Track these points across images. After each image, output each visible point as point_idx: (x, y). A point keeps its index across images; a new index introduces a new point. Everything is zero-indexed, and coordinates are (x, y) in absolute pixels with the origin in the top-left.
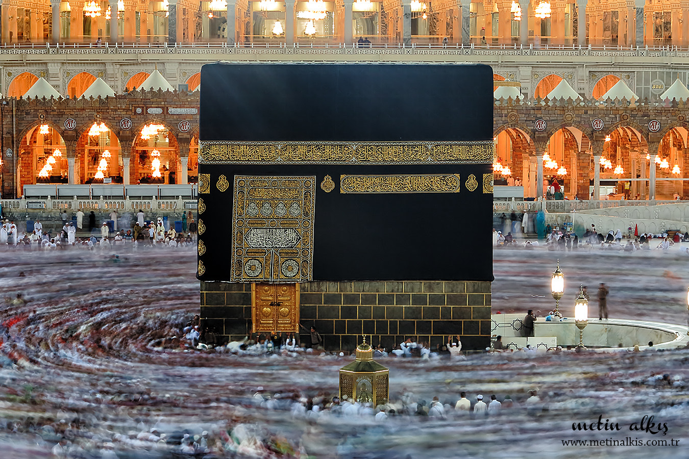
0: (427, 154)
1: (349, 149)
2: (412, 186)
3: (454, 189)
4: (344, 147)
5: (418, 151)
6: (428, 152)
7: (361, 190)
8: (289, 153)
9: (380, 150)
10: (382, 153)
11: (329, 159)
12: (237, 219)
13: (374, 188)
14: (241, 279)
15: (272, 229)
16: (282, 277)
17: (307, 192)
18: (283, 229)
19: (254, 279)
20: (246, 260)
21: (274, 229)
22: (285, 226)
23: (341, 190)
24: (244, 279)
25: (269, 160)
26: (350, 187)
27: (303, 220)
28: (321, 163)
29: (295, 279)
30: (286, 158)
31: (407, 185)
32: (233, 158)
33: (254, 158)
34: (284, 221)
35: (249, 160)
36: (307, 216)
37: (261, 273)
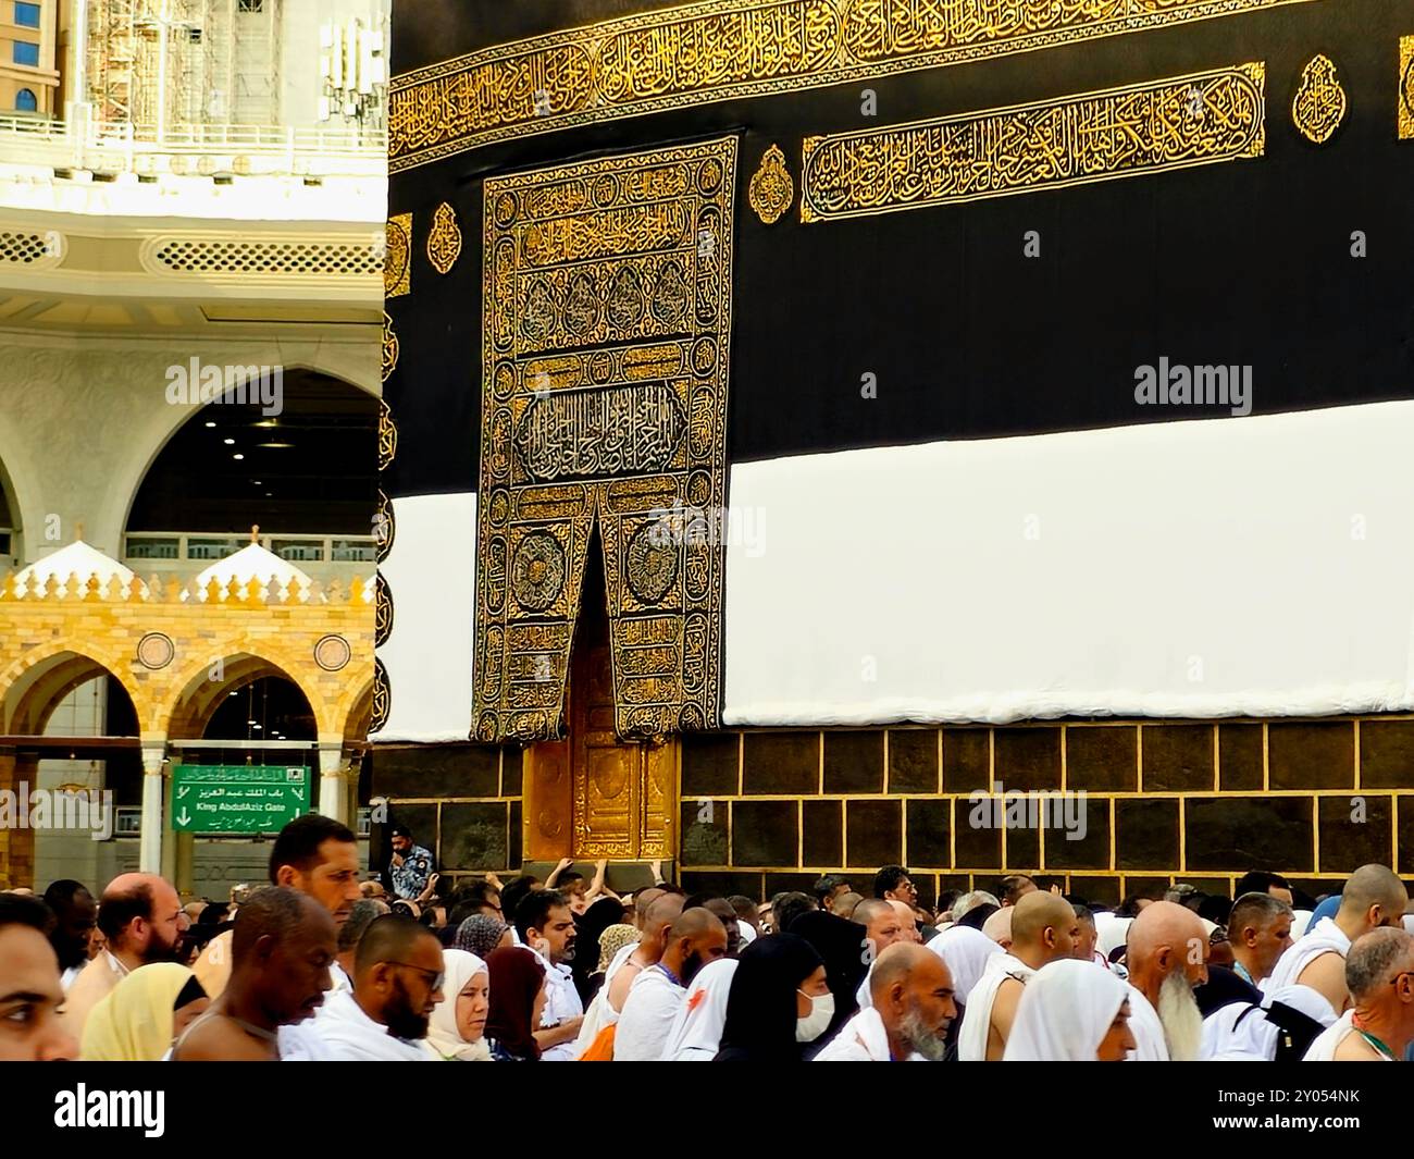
1: (822, 14)
3: (1239, 139)
4: (806, 11)
8: (624, 69)
10: (942, 10)
11: (757, 70)
12: (496, 363)
13: (920, 180)
14: (502, 626)
15: (599, 391)
16: (629, 604)
17: (706, 213)
18: (632, 386)
19: (541, 619)
20: (517, 536)
21: (605, 389)
22: (639, 374)
23: (803, 210)
24: (511, 622)
25: (563, 111)
26: (833, 189)
27: (697, 338)
28: (733, 95)
29: (665, 611)
30: (615, 93)
31: (1049, 154)
32: (455, 127)
33: (518, 111)
34: (635, 353)
35: (502, 123)
36: (706, 320)
37: (560, 591)
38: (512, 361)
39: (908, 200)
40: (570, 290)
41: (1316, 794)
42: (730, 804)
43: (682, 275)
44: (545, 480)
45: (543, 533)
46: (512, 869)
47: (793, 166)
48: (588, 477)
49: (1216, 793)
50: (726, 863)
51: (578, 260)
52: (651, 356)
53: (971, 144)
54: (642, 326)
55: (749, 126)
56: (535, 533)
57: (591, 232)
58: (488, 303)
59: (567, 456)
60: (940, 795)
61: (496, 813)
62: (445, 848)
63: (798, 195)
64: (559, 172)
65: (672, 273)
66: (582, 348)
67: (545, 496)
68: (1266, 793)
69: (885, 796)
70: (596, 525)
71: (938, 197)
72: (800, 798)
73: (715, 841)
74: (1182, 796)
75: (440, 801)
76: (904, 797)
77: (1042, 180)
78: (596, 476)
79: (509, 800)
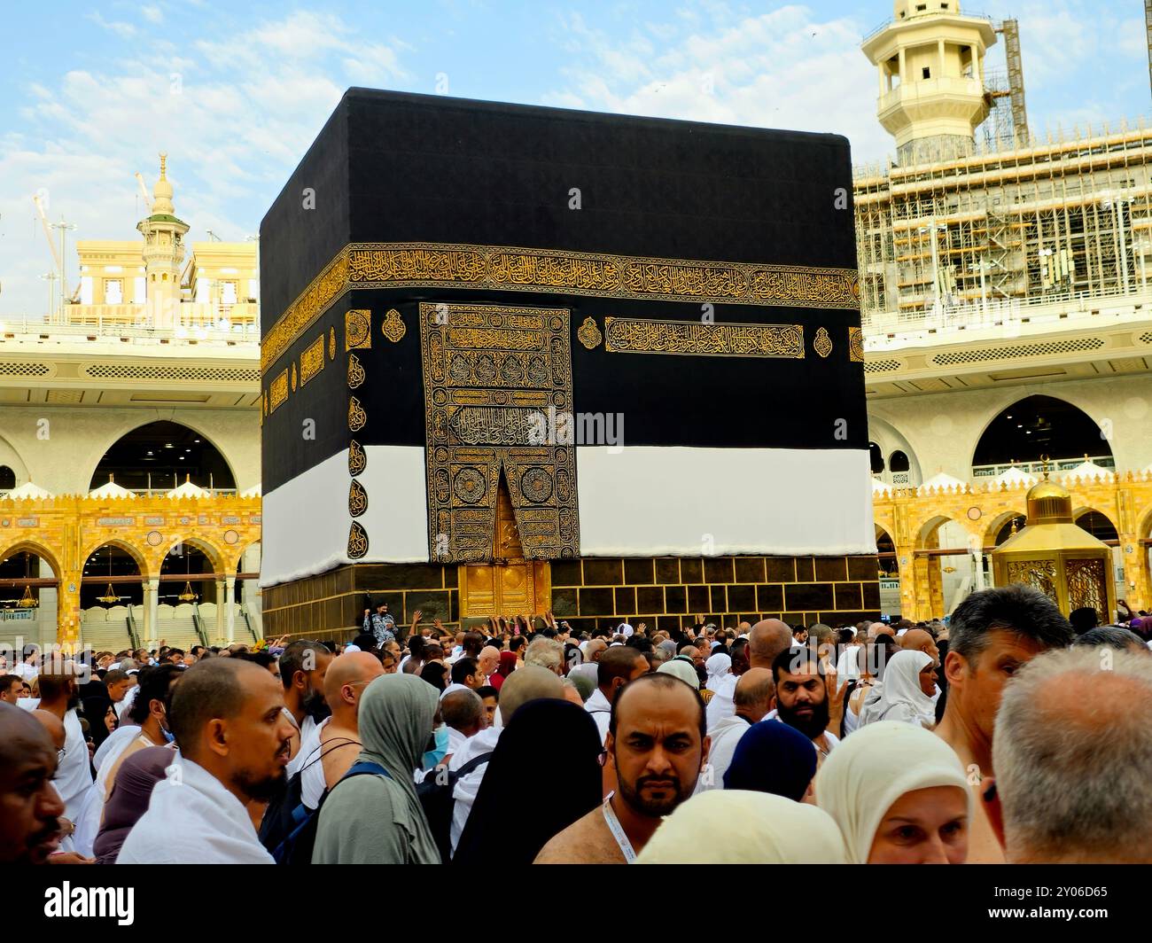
0: (744, 286)
1: (611, 269)
2: (727, 344)
3: (795, 351)
4: (603, 265)
5: (728, 280)
6: (745, 284)
7: (641, 348)
8: (506, 269)
9: (665, 272)
10: (669, 279)
11: (580, 284)
12: (434, 389)
13: (663, 344)
14: (450, 509)
15: (500, 408)
16: (524, 502)
17: (555, 339)
18: (519, 408)
19: (474, 507)
20: (455, 469)
21: (504, 408)
22: (524, 403)
23: (607, 347)
24: (454, 508)
25: (470, 280)
26: (622, 340)
27: (554, 391)
28: (566, 292)
29: (548, 506)
30: (500, 279)
31: (720, 342)
32: (400, 275)
33: (441, 275)
34: (518, 394)
35: (431, 279)
36: (559, 384)
37: (484, 495)
38: (445, 388)
39: (658, 349)
40: (479, 361)
41: (834, 583)
42: (578, 591)
43: (544, 363)
44: (471, 445)
45: (471, 468)
46: (453, 621)
47: (601, 327)
48: (496, 445)
49: (796, 583)
50: (577, 615)
51: (482, 348)
52: (527, 396)
53: (686, 334)
54: (523, 382)
55: (576, 307)
56: (467, 468)
57: (489, 337)
58: (425, 360)
59: (483, 435)
60: (681, 585)
61: (443, 596)
62: (409, 613)
63: (604, 340)
64: (467, 307)
65: (537, 363)
66: (487, 387)
67: (470, 451)
68: (815, 582)
69: (655, 585)
70: (502, 468)
71: (672, 351)
72: (614, 587)
73: (570, 605)
74: (783, 584)
75: (404, 591)
76: (664, 586)
77: (718, 352)
78: (501, 445)
79: (450, 590)
